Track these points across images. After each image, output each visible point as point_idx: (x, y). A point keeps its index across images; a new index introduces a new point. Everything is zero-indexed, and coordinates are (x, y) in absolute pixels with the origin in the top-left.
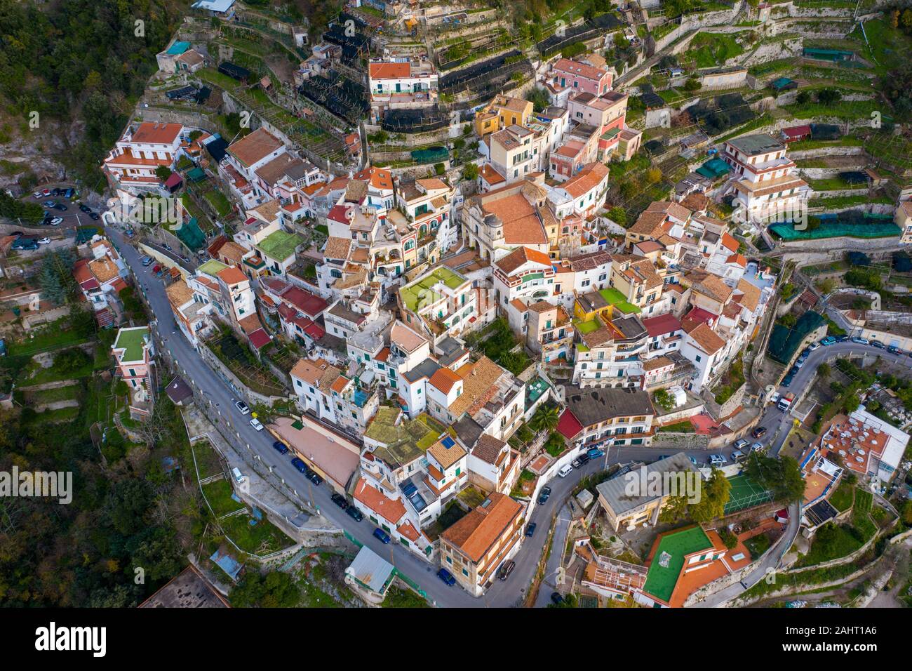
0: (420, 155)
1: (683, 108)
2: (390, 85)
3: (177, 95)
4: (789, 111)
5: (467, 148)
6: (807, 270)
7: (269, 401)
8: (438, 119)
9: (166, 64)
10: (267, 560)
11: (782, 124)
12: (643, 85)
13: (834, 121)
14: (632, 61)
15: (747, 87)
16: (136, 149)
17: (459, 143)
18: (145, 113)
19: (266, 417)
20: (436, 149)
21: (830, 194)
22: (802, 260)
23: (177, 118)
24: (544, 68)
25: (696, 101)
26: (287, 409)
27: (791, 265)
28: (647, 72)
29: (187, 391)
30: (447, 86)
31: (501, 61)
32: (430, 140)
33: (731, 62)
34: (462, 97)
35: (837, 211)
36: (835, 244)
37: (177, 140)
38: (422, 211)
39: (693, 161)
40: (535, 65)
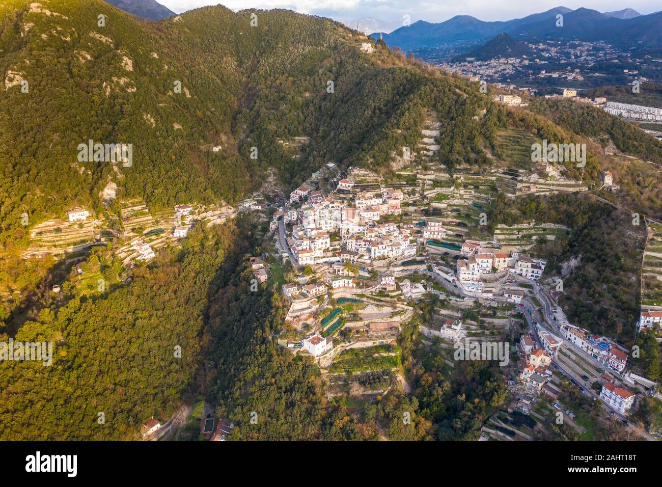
0: (340, 198)
1: (422, 209)
2: (344, 184)
3: (312, 182)
4: (455, 217)
5: (353, 199)
6: (432, 253)
7: (289, 233)
8: (348, 192)
9: (314, 176)
10: (273, 255)
11: (450, 220)
12: (415, 201)
13: (466, 222)
14: (414, 195)
15: (445, 209)
16: (298, 191)
17: (351, 198)
18: (304, 185)
19: (287, 236)
20: (345, 198)
21: (450, 238)
22: (432, 251)
23: (310, 187)
24: (385, 190)
25: (426, 208)
26: (291, 235)
27: (427, 251)
28: (418, 198)
29: (278, 232)
30: (354, 187)
31: (372, 185)
32: (345, 196)
33: (444, 201)
34: (357, 190)
35: (449, 242)
36: (444, 250)
37: (307, 192)
38: (333, 207)
39: (415, 220)
40: (382, 189)
